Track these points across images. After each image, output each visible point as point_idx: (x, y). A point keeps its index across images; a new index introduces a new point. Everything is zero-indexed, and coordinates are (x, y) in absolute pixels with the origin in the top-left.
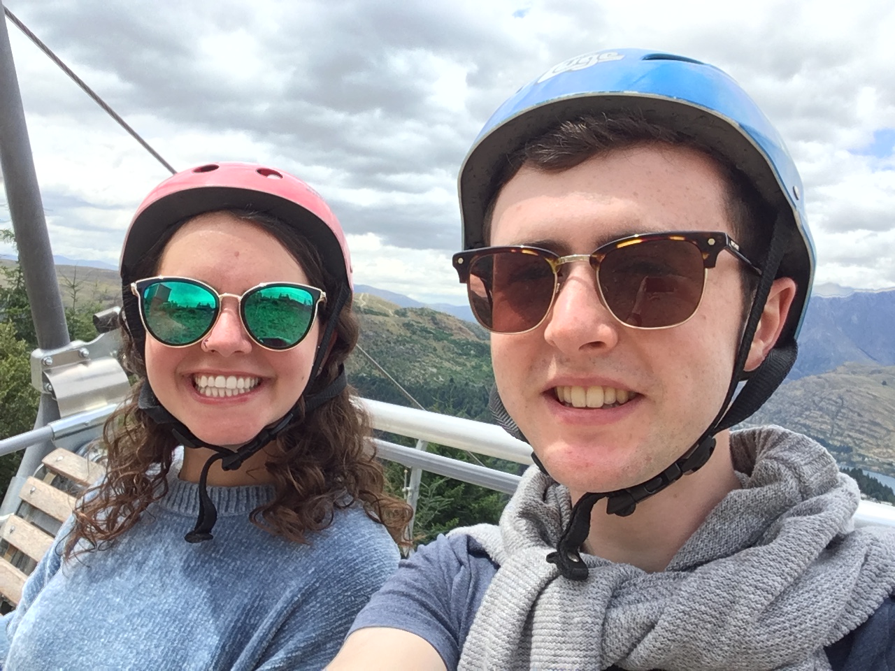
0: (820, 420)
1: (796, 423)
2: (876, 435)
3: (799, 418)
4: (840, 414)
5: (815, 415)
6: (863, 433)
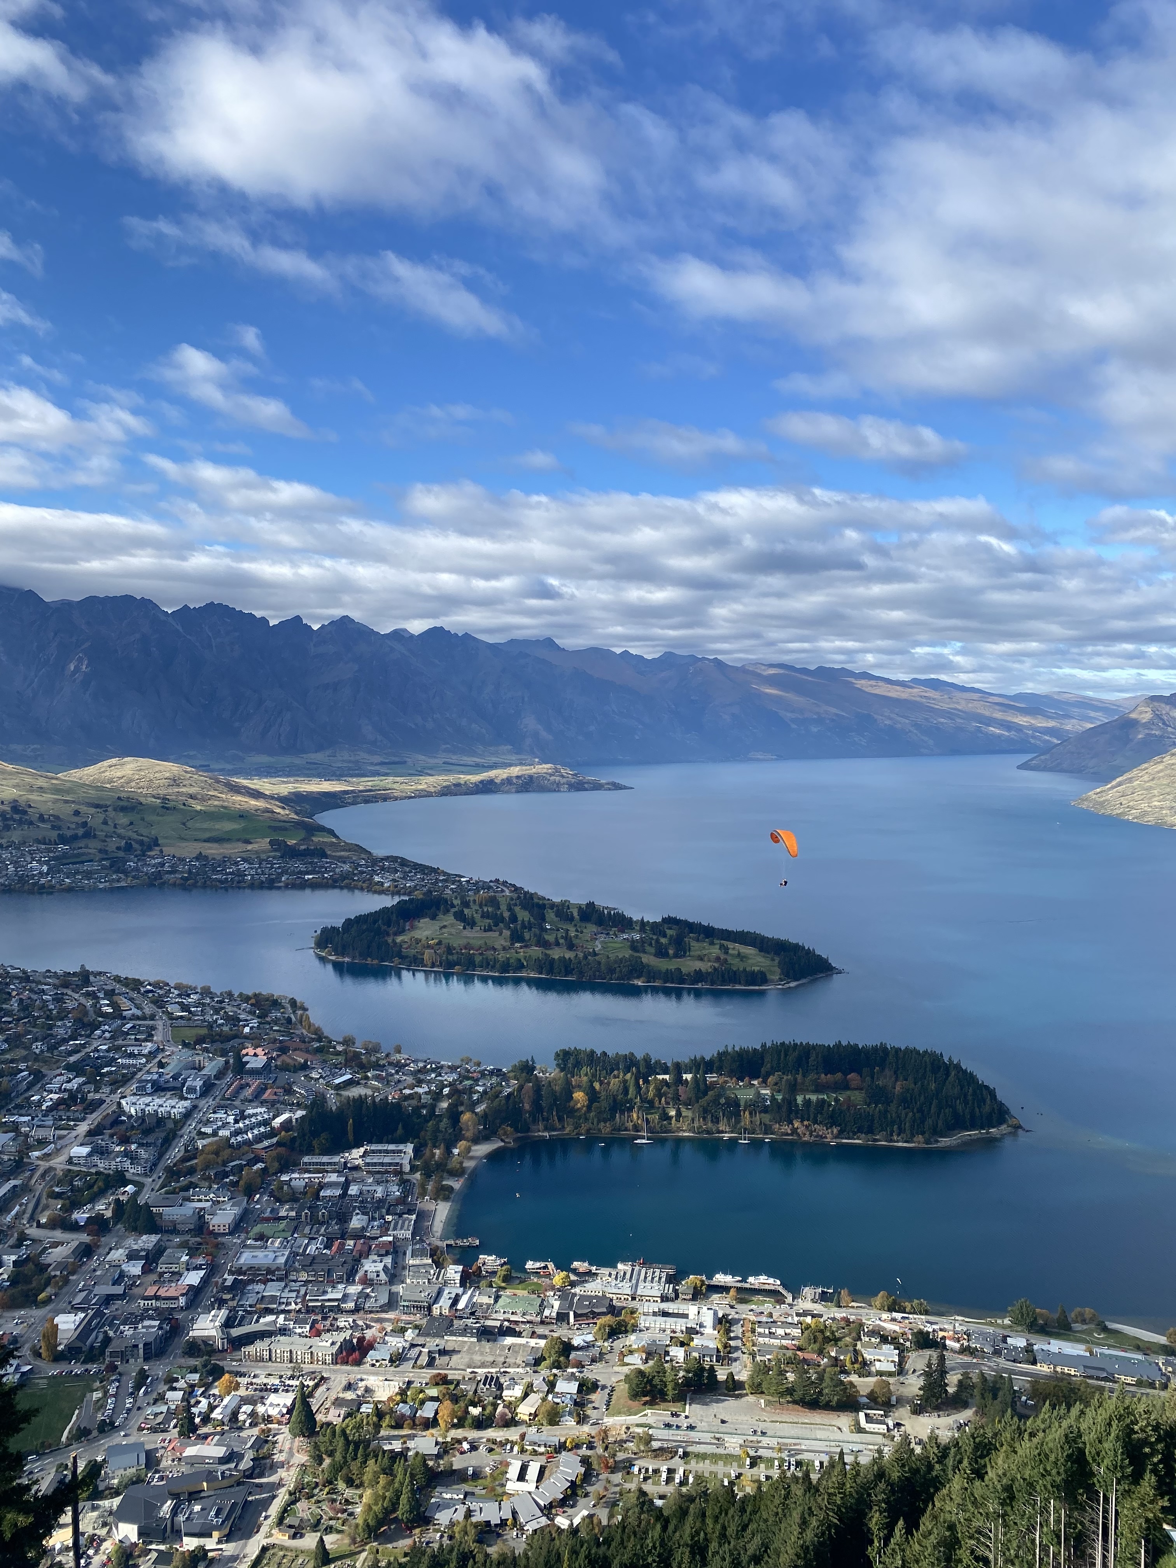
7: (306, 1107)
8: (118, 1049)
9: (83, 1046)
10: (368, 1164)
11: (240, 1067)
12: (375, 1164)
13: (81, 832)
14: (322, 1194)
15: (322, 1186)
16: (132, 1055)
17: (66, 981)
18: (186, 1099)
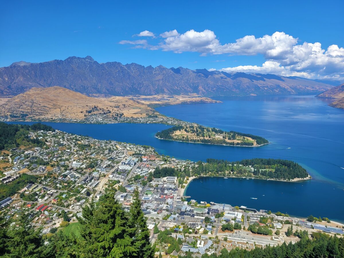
0: (26, 108)
1: (18, 111)
2: (46, 110)
3: (19, 109)
4: (33, 105)
5: (24, 107)
6: (42, 110)
7: (155, 169)
8: (118, 156)
9: (111, 155)
10: (168, 181)
11: (141, 161)
12: (169, 181)
13: (108, 112)
14: (159, 186)
15: (158, 185)
16: (120, 157)
18: (131, 166)
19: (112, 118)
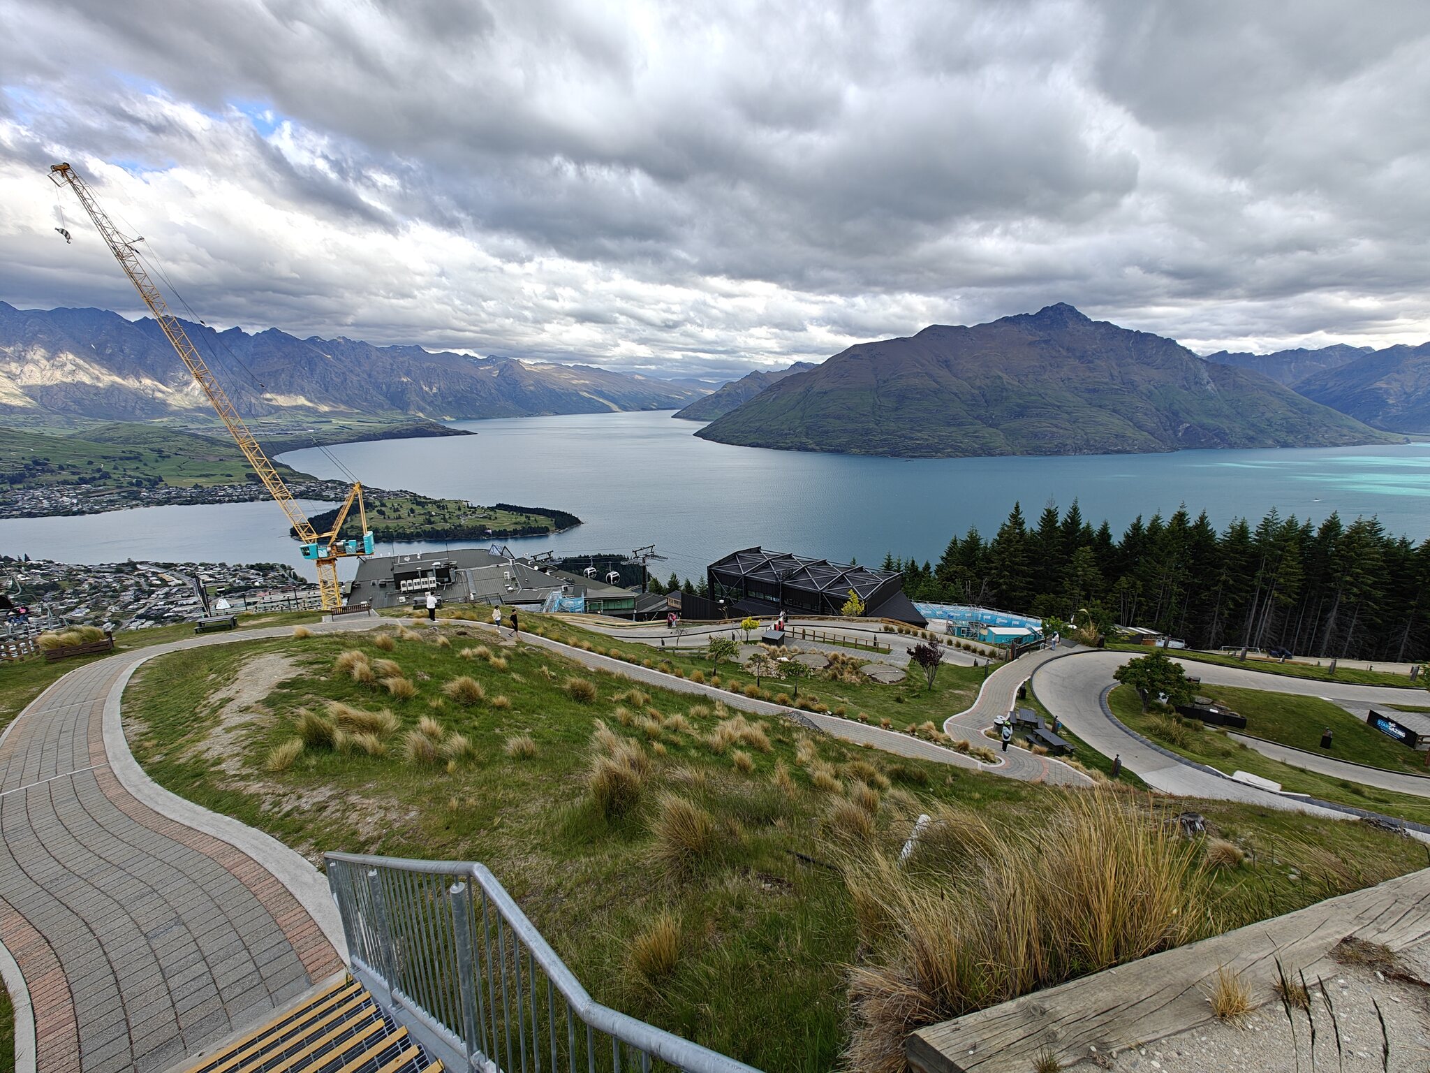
8: (172, 603)
13: (97, 475)
17: (119, 569)
19: (119, 493)
